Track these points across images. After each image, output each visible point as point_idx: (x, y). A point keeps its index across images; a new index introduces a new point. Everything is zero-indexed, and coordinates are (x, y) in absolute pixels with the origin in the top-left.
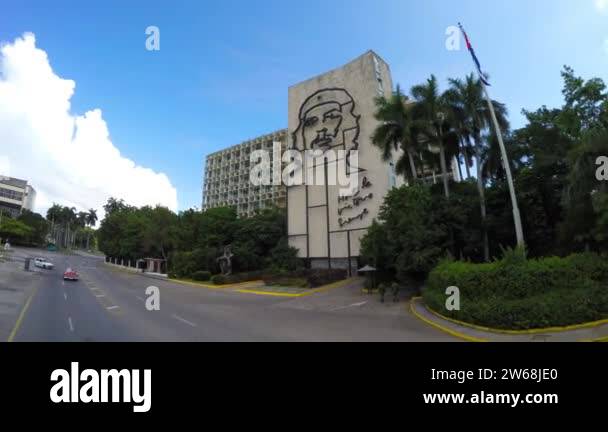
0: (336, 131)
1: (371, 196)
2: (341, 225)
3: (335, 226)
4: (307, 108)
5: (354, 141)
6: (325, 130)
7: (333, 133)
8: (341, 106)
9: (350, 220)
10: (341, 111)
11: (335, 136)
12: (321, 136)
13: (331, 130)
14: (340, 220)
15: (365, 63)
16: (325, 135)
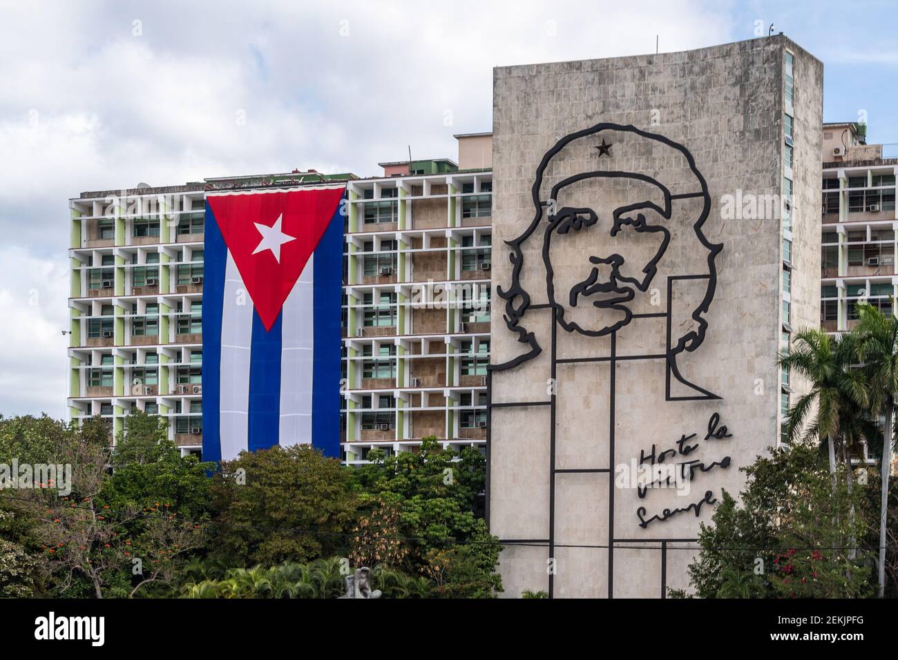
0: (651, 270)
1: (726, 463)
2: (644, 525)
3: (627, 525)
4: (563, 170)
5: (696, 315)
6: (617, 261)
7: (641, 278)
8: (669, 198)
9: (668, 515)
10: (667, 214)
11: (644, 287)
12: (603, 279)
13: (634, 267)
14: (641, 511)
15: (755, 73)
16: (615, 275)
